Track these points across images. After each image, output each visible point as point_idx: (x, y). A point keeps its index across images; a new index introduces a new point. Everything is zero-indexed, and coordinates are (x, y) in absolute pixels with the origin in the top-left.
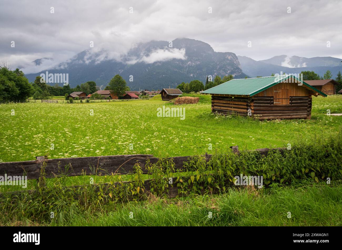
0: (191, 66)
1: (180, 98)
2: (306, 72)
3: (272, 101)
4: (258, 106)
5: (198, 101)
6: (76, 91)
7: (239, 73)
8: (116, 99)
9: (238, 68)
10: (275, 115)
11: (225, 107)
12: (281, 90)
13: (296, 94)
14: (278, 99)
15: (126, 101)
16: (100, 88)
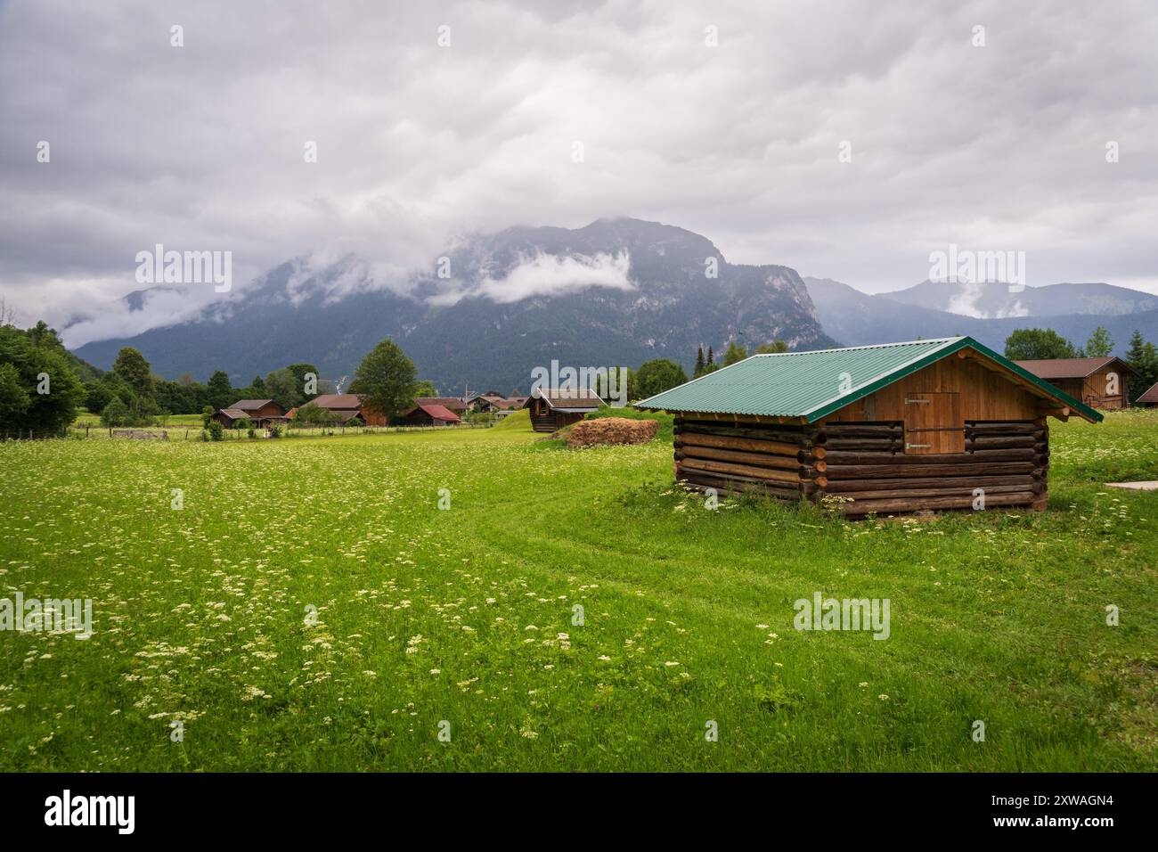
0: (649, 312)
1: (589, 422)
2: (1030, 333)
3: (898, 437)
4: (845, 461)
5: (652, 433)
6: (249, 399)
7: (812, 334)
8: (381, 425)
9: (807, 319)
10: (912, 493)
11: (721, 464)
12: (932, 395)
13: (988, 413)
14: (921, 431)
15: (411, 431)
16: (338, 388)
